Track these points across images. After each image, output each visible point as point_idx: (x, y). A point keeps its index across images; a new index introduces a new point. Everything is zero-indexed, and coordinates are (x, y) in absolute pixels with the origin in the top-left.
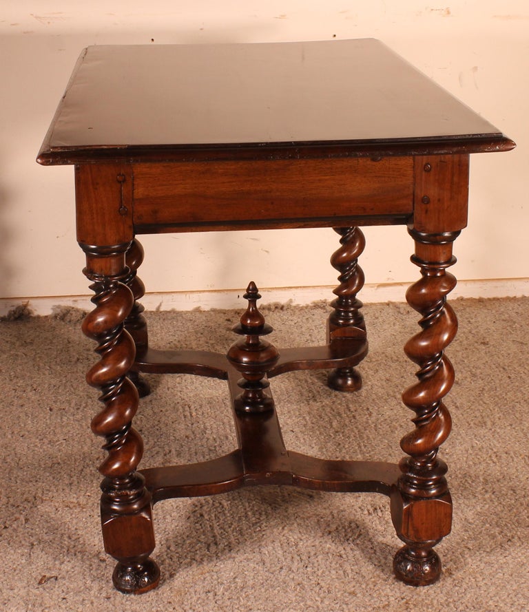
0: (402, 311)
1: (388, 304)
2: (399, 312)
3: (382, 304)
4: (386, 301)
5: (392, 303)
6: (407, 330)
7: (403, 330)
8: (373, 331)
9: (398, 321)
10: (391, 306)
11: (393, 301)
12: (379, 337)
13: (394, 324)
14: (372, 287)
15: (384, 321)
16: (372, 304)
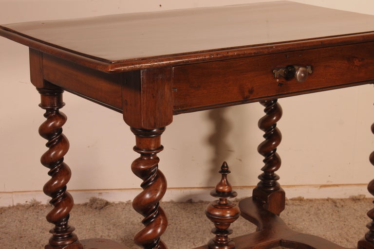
0: (338, 205)
1: (328, 200)
2: (336, 206)
3: (324, 200)
4: (326, 198)
5: (331, 199)
6: (341, 219)
7: (338, 219)
8: (317, 219)
9: (335, 212)
10: (330, 201)
11: (331, 197)
12: (321, 223)
13: (332, 214)
14: (316, 187)
15: (324, 212)
16: (315, 199)
